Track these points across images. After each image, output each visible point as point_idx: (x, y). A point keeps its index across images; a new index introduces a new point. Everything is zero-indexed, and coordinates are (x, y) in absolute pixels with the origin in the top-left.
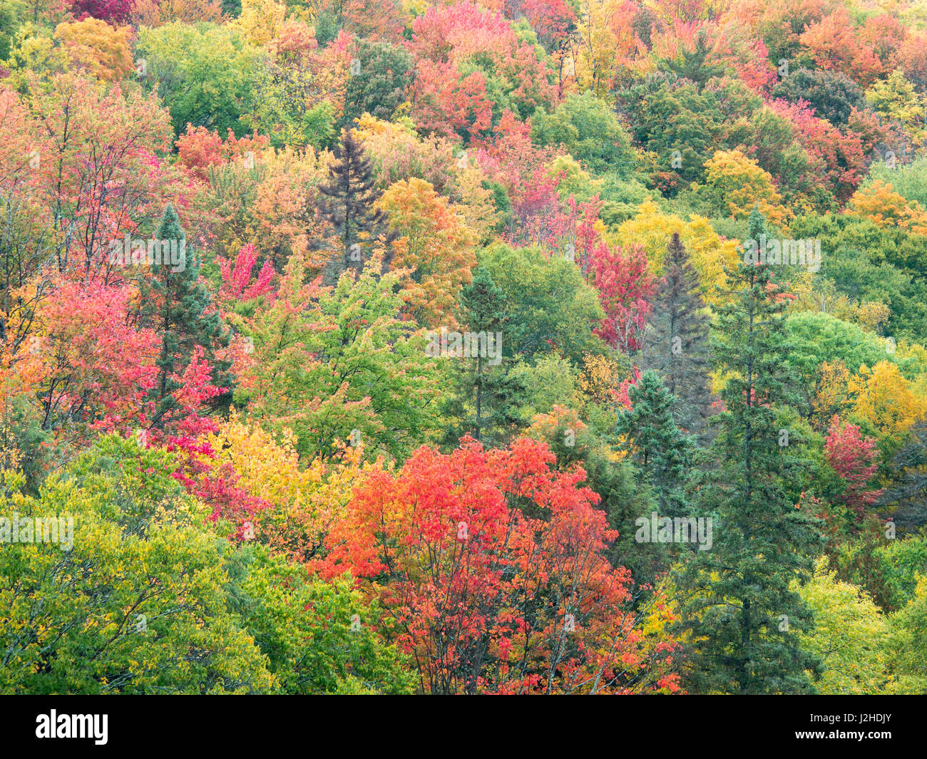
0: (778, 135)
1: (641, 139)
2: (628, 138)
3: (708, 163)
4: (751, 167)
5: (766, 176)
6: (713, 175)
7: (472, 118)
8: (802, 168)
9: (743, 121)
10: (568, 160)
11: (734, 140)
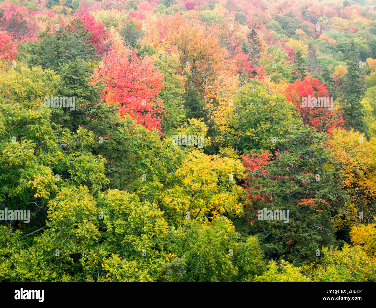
0: (307, 27)
1: (283, 28)
2: (281, 28)
3: (295, 32)
4: (303, 32)
5: (306, 33)
6: (296, 34)
7: (256, 25)
8: (311, 32)
9: (301, 24)
10: (274, 32)
11: (299, 28)
